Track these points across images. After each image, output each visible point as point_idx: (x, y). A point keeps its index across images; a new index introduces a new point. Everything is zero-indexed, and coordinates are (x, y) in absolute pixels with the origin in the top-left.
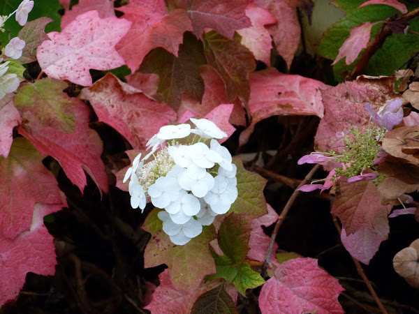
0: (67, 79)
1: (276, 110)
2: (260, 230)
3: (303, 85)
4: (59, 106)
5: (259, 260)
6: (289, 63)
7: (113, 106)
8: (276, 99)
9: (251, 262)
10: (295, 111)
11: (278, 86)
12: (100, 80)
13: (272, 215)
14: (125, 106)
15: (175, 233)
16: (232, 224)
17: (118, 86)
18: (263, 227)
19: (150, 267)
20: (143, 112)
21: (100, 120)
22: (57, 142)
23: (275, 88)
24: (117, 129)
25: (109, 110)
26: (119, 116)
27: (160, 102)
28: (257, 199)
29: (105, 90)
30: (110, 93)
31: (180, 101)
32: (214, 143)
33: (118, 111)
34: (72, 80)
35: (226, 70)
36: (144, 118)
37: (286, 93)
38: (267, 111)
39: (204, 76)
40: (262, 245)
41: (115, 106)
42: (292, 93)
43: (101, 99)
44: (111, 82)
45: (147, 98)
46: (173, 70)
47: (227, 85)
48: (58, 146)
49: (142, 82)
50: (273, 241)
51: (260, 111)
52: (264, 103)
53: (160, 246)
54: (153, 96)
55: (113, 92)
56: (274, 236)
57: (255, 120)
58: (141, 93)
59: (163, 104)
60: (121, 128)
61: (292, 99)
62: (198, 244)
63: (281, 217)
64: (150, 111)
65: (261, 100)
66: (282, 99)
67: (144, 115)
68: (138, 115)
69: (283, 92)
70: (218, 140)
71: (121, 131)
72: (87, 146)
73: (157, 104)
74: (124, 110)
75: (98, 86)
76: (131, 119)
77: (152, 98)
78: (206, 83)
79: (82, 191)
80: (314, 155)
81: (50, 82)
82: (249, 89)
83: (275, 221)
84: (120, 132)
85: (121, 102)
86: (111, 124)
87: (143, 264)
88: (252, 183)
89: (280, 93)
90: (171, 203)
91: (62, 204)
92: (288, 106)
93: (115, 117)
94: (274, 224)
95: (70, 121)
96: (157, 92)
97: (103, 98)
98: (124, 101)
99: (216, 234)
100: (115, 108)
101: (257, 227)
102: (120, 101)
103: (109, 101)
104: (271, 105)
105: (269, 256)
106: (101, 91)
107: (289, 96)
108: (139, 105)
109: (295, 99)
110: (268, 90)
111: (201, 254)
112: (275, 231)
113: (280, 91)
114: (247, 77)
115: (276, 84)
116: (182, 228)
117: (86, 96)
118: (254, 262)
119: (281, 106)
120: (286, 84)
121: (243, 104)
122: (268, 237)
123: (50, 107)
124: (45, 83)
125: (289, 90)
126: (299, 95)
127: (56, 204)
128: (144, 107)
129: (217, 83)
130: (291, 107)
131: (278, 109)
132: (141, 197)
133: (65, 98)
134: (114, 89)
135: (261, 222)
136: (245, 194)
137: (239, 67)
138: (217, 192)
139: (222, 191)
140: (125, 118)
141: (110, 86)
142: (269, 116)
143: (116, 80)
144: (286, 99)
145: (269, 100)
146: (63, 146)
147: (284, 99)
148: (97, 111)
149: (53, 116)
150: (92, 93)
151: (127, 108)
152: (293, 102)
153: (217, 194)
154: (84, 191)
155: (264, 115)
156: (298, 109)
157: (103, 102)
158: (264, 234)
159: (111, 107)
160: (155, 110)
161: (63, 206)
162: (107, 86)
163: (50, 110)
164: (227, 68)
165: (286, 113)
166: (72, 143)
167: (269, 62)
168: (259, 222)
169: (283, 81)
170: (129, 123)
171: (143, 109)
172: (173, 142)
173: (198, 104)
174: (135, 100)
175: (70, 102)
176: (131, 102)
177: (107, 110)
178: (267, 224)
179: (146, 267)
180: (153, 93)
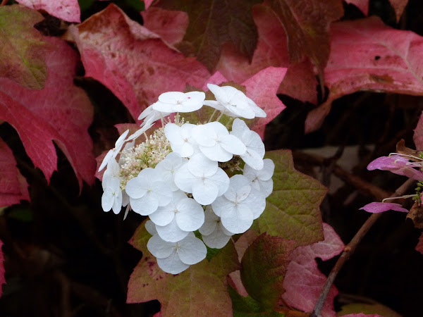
0: (43, 8)
1: (366, 83)
2: (313, 264)
3: (416, 48)
4: (26, 47)
5: (304, 309)
6: (399, 12)
7: (113, 56)
8: (370, 66)
9: (291, 312)
10: (396, 86)
11: (378, 46)
12: (97, 14)
13: (334, 243)
14: (132, 57)
15: (165, 255)
16: (262, 250)
17: (124, 26)
18: (318, 260)
19: (135, 302)
20: (159, 68)
21: (88, 74)
22: (22, 102)
23: (371, 50)
24: (113, 91)
25: (106, 61)
26: (122, 71)
27: (186, 55)
28: (309, 217)
29: (104, 30)
30: (112, 34)
31: (218, 56)
32: (239, 125)
33: (120, 63)
34: (50, 11)
35: (295, 15)
36: (161, 78)
37: (388, 57)
38: (352, 83)
39: (259, 22)
40: (314, 287)
41: (117, 55)
42: (396, 60)
43: (97, 43)
44: (115, 19)
45: (167, 47)
46: (212, 8)
47: (290, 38)
48: (22, 107)
49: (164, 23)
50: (329, 284)
51: (342, 82)
52: (351, 70)
53: (154, 272)
54: (175, 46)
55: (116, 34)
56: (332, 276)
57: (333, 95)
58: (158, 40)
59: (191, 59)
60: (121, 89)
61: (394, 67)
62: (211, 275)
63: (348, 248)
64: (170, 68)
65: (348, 66)
66: (379, 67)
67: (160, 73)
68: (151, 71)
69: (383, 56)
70: (246, 120)
71: (120, 94)
72: (68, 112)
73: (181, 58)
74: (131, 62)
75: (95, 23)
76: (139, 78)
77: (175, 49)
78: (261, 32)
79: (48, 178)
80: (393, 158)
81: (16, 12)
82: (329, 47)
83: (338, 252)
84: (117, 95)
85: (127, 51)
86: (105, 82)
87: (125, 297)
88: (304, 191)
89: (377, 58)
90: (160, 209)
91: (20, 194)
92: (386, 78)
93: (115, 72)
94: (336, 258)
95: (38, 72)
96: (184, 39)
97: (100, 41)
98: (132, 49)
99: (238, 263)
100: (117, 58)
101: (308, 260)
102: (126, 48)
103: (109, 46)
104: (361, 75)
105: (320, 306)
106: (99, 31)
107: (391, 63)
108: (153, 56)
109: (399, 69)
110: (360, 51)
111: (213, 291)
112: (335, 269)
113: (378, 54)
114: (328, 28)
115: (376, 42)
116: (176, 247)
117: (73, 37)
118: (296, 312)
119: (374, 77)
120: (389, 44)
121: (315, 70)
122: (323, 277)
123: (12, 48)
124: (9, 12)
125: (392, 53)
126: (407, 63)
127: (12, 194)
128: (161, 61)
129: (277, 34)
130: (391, 80)
131: (369, 82)
132: (116, 195)
133: (36, 36)
134: (119, 29)
135: (316, 252)
136: (292, 206)
137: (315, 13)
138: (233, 200)
139: (243, 198)
140: (130, 75)
141: (113, 24)
142: (353, 91)
143: (122, 16)
144: (386, 67)
145: (360, 66)
146: (31, 109)
147: (382, 67)
148: (86, 60)
149: (14, 62)
150: (84, 34)
151: (136, 60)
152: (394, 72)
153: (233, 202)
154: (51, 179)
155: (347, 90)
156: (400, 84)
157: (99, 48)
158: (318, 272)
159: (110, 57)
160: (178, 67)
161: (22, 198)
162: (108, 23)
163: (10, 53)
164: (296, 12)
165: (379, 89)
166: (46, 105)
167: (367, 8)
168: (312, 252)
169: (386, 40)
170: (135, 83)
171: (159, 64)
172: (177, 118)
173: (246, 64)
174: (149, 48)
175: (42, 43)
176: (143, 51)
177: (103, 60)
178: (325, 257)
179: (129, 301)
180: (179, 40)
